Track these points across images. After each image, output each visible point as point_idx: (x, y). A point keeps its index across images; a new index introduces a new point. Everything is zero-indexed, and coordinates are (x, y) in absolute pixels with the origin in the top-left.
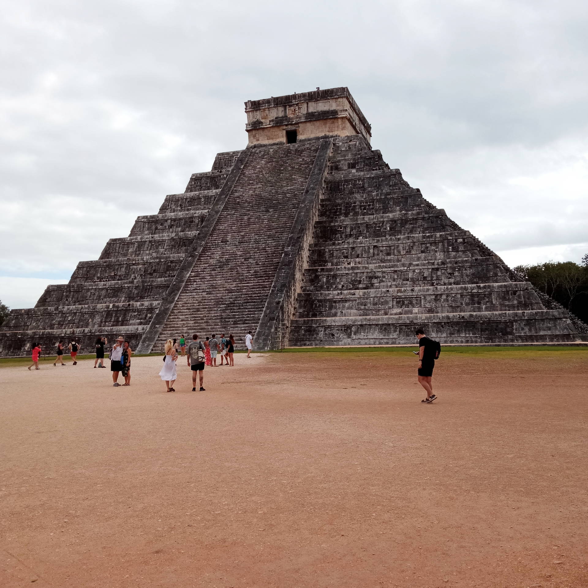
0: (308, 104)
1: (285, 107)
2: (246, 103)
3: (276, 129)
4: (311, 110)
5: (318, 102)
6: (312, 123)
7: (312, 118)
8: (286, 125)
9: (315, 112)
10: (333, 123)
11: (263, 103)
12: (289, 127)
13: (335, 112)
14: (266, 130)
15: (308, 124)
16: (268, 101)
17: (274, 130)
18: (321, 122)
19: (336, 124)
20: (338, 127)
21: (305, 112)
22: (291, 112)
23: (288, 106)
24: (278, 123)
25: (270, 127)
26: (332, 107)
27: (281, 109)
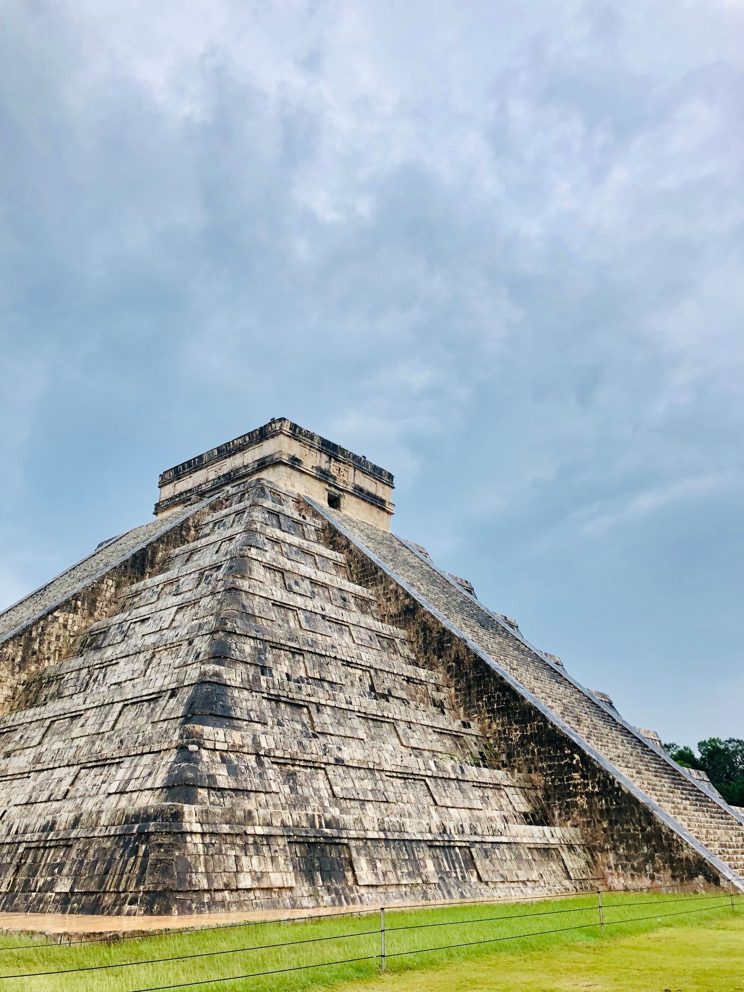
0: (355, 471)
1: (330, 457)
3: (317, 483)
4: (357, 482)
5: (366, 476)
6: (358, 500)
7: (360, 493)
8: (330, 485)
9: (363, 489)
10: (378, 513)
11: (305, 436)
12: (333, 489)
13: (382, 501)
14: (304, 476)
15: (354, 500)
16: (312, 437)
17: (315, 483)
18: (368, 505)
21: (352, 480)
22: (335, 470)
23: (333, 460)
24: (321, 475)
25: (311, 476)
26: (379, 492)
27: (325, 457)
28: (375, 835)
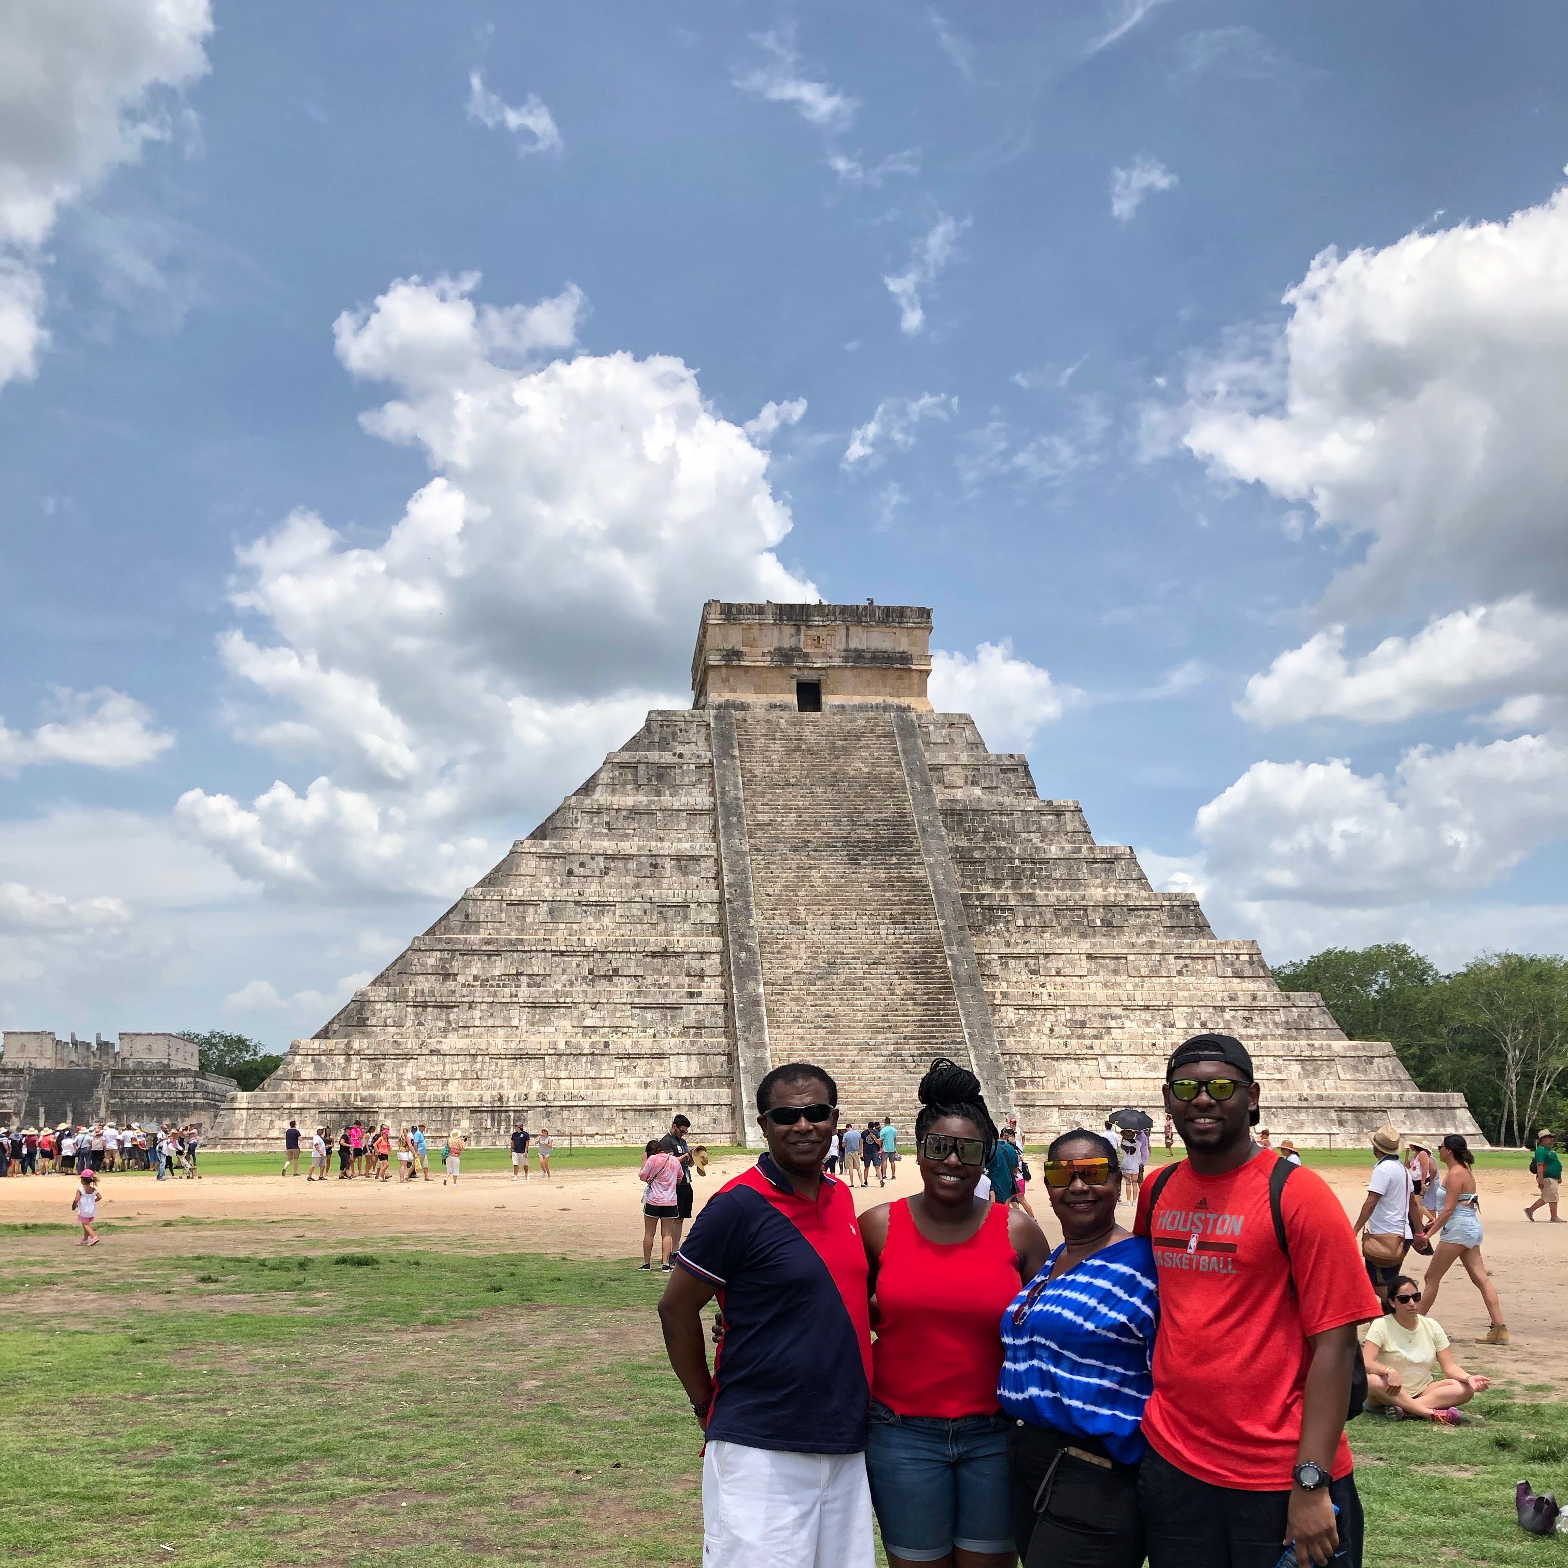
0: (848, 629)
1: (797, 625)
3: (776, 674)
4: (853, 645)
5: (872, 629)
6: (855, 671)
7: (856, 660)
8: (799, 668)
9: (864, 651)
10: (900, 678)
11: (750, 613)
12: (806, 672)
13: (905, 658)
14: (752, 671)
15: (847, 673)
16: (760, 609)
17: (772, 675)
18: (875, 673)
19: (906, 682)
20: (910, 687)
21: (842, 646)
22: (809, 642)
23: (804, 628)
24: (782, 659)
25: (763, 667)
26: (900, 644)
27: (788, 630)
28: (410, 1105)
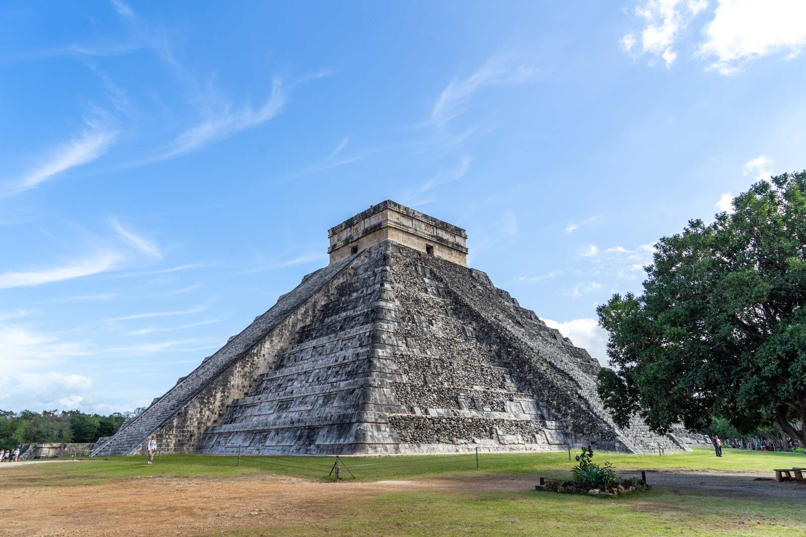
0: (364, 221)
1: (351, 227)
2: (328, 231)
3: (346, 247)
4: (366, 226)
5: (371, 217)
6: (367, 237)
7: (367, 232)
8: (351, 243)
9: (369, 227)
10: (380, 233)
12: (353, 243)
13: (380, 224)
14: (340, 250)
15: (364, 238)
16: (341, 226)
17: (344, 249)
18: (373, 234)
19: (382, 234)
20: (383, 236)
21: (362, 229)
22: (354, 231)
24: (347, 242)
25: (342, 247)
26: (378, 219)
27: (349, 229)
